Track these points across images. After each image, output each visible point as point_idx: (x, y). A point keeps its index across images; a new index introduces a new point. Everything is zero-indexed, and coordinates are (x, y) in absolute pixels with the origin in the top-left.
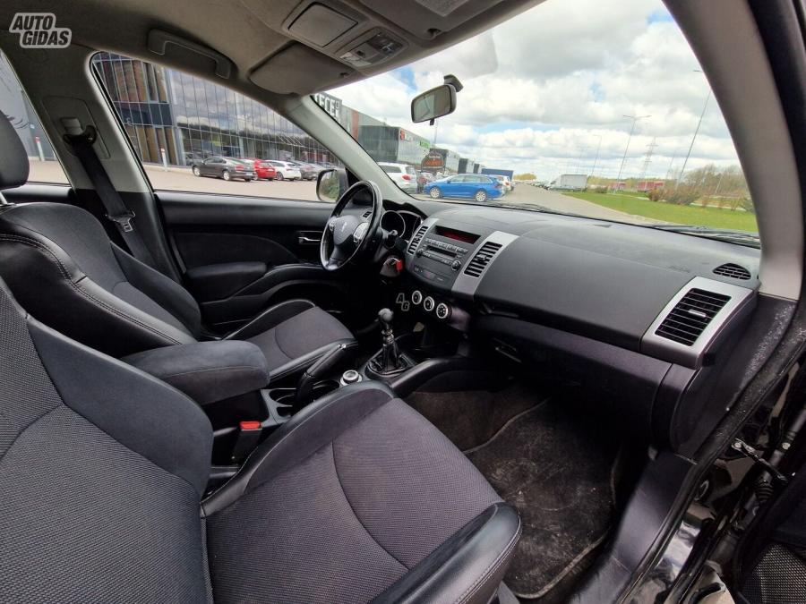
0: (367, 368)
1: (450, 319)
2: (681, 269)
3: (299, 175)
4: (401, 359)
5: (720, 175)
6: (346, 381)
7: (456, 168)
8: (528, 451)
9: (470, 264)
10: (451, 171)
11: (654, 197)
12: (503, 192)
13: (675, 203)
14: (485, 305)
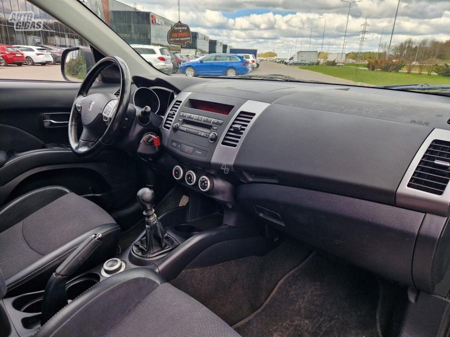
0: (130, 254)
1: (213, 191)
2: (420, 123)
3: (51, 59)
4: (167, 238)
5: (416, 47)
6: (107, 272)
7: (207, 50)
8: (300, 309)
9: (227, 135)
10: (203, 52)
11: (372, 67)
12: (250, 69)
13: (388, 71)
14: (245, 174)
